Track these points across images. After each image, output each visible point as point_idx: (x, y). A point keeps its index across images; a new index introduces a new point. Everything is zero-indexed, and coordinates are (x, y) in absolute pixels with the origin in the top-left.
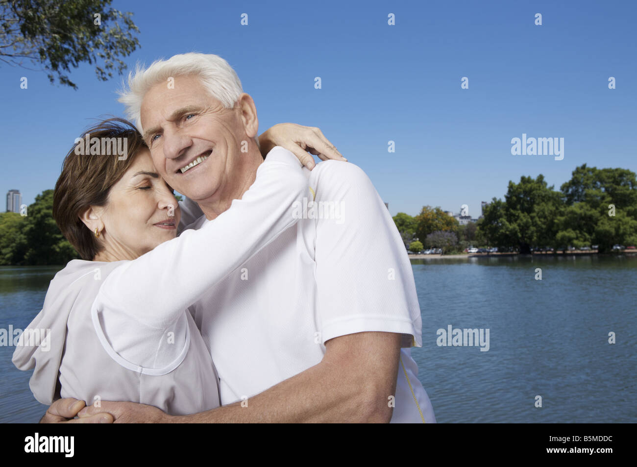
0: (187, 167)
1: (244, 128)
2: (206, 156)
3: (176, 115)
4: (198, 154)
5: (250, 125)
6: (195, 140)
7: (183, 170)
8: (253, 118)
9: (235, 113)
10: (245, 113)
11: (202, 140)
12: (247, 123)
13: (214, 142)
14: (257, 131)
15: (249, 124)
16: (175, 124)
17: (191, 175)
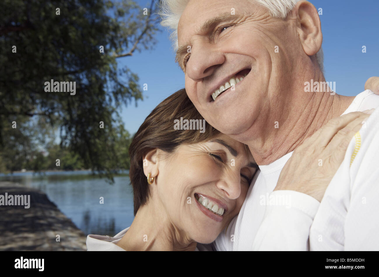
0: (218, 92)
1: (300, 43)
2: (241, 76)
3: (206, 27)
4: (231, 73)
5: (310, 40)
6: (229, 57)
7: (214, 96)
8: (314, 32)
9: (289, 24)
10: (304, 26)
11: (237, 55)
12: (305, 38)
13: (253, 57)
14: (320, 48)
15: (308, 39)
16: (207, 38)
17: (221, 101)
